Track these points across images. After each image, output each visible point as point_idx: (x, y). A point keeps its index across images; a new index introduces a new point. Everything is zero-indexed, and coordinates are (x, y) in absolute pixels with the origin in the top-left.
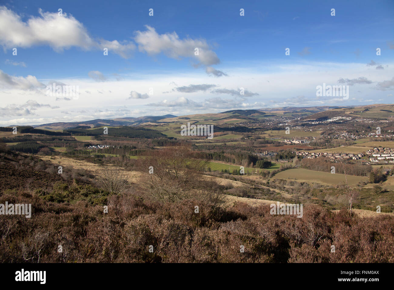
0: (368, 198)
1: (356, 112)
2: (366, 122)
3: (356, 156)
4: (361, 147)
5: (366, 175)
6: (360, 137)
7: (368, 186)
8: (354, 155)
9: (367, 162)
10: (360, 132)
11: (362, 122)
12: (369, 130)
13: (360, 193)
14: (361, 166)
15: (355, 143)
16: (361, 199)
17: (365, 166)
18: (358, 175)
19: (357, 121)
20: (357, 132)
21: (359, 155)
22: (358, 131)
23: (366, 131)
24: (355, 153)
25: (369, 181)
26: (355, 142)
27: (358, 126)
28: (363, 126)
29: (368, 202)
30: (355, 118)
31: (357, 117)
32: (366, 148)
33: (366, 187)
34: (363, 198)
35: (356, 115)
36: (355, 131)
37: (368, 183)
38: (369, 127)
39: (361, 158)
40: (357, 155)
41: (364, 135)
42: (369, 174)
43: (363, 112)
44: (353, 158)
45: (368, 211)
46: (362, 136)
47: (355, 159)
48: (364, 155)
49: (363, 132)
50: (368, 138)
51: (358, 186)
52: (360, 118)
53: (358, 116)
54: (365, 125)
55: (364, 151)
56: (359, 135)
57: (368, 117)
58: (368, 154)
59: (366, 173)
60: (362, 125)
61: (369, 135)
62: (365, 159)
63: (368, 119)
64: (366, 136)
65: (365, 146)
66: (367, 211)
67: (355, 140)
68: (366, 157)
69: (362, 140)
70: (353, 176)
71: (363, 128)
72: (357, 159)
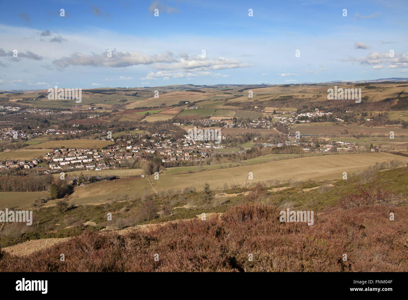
0: (49, 220)
1: (26, 100)
2: (42, 114)
3: (29, 162)
4: (35, 150)
5: (45, 190)
6: (33, 136)
7: (50, 204)
8: (26, 162)
9: (46, 171)
10: (33, 128)
11: (37, 113)
12: (46, 125)
13: (38, 216)
14: (38, 177)
15: (27, 145)
16: (40, 224)
17: (42, 176)
18: (33, 191)
19: (28, 113)
20: (29, 128)
21: (33, 161)
22: (31, 127)
23: (42, 127)
24: (27, 159)
25: (50, 196)
26: (27, 143)
27: (31, 120)
28: (38, 119)
29: (50, 227)
30: (26, 108)
31: (28, 107)
32: (44, 150)
33: (46, 207)
34: (42, 222)
35: (27, 104)
36: (27, 127)
37: (48, 200)
38: (46, 121)
39: (36, 165)
40: (31, 162)
41: (40, 132)
42: (49, 188)
43: (37, 99)
44: (25, 167)
45: (51, 239)
46: (37, 134)
47: (29, 167)
48: (42, 161)
49: (38, 128)
50: (45, 136)
51: (34, 207)
52: (33, 108)
53: (30, 105)
54: (40, 118)
55: (40, 155)
56: (32, 133)
57: (45, 106)
58: (46, 158)
59: (45, 187)
60: (36, 118)
61: (47, 132)
62: (42, 167)
63: (45, 109)
64: (43, 134)
65: (41, 148)
66: (49, 239)
67: (27, 139)
68: (44, 164)
69: (37, 139)
70: (27, 193)
71: (37, 123)
72: (31, 167)
